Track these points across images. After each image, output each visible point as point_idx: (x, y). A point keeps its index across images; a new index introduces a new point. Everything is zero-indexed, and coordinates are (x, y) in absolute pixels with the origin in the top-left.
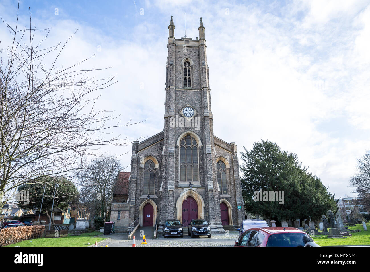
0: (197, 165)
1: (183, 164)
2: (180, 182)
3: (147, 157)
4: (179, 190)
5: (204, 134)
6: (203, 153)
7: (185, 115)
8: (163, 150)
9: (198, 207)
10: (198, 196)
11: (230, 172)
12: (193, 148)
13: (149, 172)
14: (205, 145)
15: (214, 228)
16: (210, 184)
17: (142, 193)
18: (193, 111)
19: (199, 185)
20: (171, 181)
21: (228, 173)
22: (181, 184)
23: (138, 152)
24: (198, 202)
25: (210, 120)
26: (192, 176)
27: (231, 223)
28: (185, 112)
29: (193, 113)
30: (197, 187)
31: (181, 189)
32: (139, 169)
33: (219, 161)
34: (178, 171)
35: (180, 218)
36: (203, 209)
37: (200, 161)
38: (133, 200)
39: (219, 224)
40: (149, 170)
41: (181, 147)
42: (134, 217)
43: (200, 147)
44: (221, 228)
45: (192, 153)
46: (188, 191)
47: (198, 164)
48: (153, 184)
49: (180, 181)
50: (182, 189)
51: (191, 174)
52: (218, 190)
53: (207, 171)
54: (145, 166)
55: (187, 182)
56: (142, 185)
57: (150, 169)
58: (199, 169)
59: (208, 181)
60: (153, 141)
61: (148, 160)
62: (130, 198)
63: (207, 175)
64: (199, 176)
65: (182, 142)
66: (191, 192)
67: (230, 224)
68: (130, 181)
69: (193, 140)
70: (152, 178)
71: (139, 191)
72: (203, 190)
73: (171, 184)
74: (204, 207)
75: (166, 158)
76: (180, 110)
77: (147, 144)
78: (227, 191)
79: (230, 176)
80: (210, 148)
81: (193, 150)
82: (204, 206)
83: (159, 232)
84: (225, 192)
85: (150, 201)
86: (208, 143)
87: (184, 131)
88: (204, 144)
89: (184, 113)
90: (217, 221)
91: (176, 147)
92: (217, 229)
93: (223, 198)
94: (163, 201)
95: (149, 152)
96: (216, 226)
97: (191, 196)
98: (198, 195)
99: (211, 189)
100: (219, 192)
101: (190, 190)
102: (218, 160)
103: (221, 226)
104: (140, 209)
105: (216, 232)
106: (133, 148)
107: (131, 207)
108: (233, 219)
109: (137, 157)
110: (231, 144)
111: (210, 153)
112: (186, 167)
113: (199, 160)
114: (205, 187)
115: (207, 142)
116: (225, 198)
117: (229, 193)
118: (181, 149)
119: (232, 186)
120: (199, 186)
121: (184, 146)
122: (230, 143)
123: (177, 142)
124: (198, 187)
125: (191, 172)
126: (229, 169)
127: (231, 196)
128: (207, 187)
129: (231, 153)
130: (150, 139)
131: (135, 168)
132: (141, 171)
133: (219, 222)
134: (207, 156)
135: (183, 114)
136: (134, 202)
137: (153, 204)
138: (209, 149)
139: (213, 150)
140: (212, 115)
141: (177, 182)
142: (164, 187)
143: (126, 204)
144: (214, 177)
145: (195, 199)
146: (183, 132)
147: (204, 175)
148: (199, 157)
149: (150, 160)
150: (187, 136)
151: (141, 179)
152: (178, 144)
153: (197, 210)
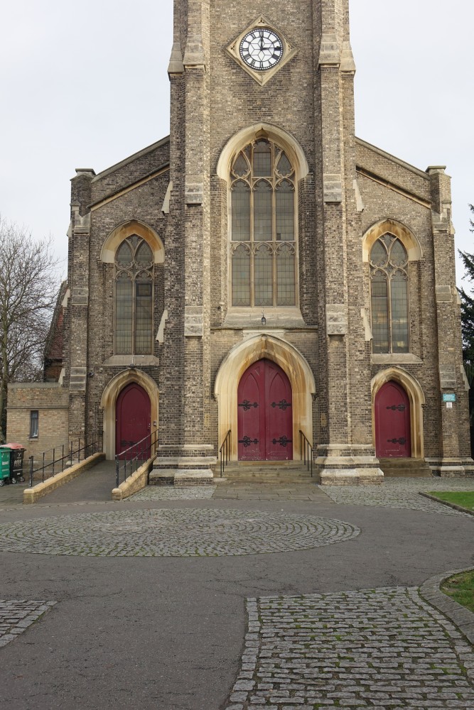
0: (293, 250)
1: (241, 245)
2: (230, 308)
3: (125, 226)
4: (224, 338)
5: (316, 133)
6: (314, 205)
7: (250, 61)
8: (168, 197)
9: (294, 395)
10: (292, 357)
11: (419, 276)
12: (277, 185)
13: (133, 278)
14: (320, 175)
15: (345, 467)
16: (335, 314)
17: (109, 350)
18: (277, 44)
19: (297, 318)
20: (194, 306)
21: (414, 280)
22: (232, 317)
23: (92, 209)
24: (293, 377)
25: (344, 79)
26: (275, 286)
27: (419, 451)
28: (247, 49)
29: (278, 53)
30: (289, 326)
31: (232, 332)
32: (96, 267)
33: (383, 236)
34: (223, 269)
35: (230, 431)
36: (309, 400)
37: (303, 235)
38: (78, 375)
39: (366, 452)
40: (133, 269)
41: (233, 186)
42: (83, 428)
43: (301, 183)
44: (370, 466)
45: (274, 205)
46: (257, 340)
47: (294, 244)
48: (149, 321)
49: (230, 304)
50: (235, 334)
51: (270, 281)
52: (363, 336)
53: (324, 270)
54: (116, 259)
55: (255, 309)
56: (108, 322)
57: (137, 267)
58: (298, 261)
59: (327, 305)
60: (142, 166)
61: (128, 235)
62: (68, 368)
63: (324, 282)
64: (298, 287)
65: (237, 167)
66: (267, 344)
67: (415, 455)
68: (68, 309)
69: (279, 156)
70: (143, 298)
71: (97, 342)
72: (312, 336)
73: (195, 315)
74: (315, 396)
75: (177, 225)
76: (229, 44)
77: (121, 182)
78: (408, 342)
79: (419, 289)
80: (338, 186)
81: (278, 194)
82: (314, 391)
83: (153, 479)
84: (401, 344)
85: (136, 376)
86: (331, 168)
87: (242, 123)
88: (318, 170)
89: (245, 53)
90: (359, 442)
91: (215, 184)
92: (355, 470)
93: (393, 366)
94: (168, 376)
95: (130, 208)
96: (351, 460)
97: (268, 357)
98: (294, 354)
99: (336, 333)
100: (367, 344)
101: (264, 335)
102: (379, 233)
103: (372, 459)
104: (104, 403)
105: (351, 478)
106: (73, 194)
107: (71, 398)
108: (426, 436)
109: (89, 226)
110: (431, 172)
111: (338, 204)
112: (253, 256)
113: (300, 228)
114: (316, 327)
115: (326, 162)
116: (401, 365)
117: (416, 347)
118: (233, 192)
119: (426, 324)
120: (295, 321)
121: (245, 182)
122: (428, 170)
123: (216, 164)
124: (295, 325)
125: (269, 274)
126: (418, 263)
127: (422, 359)
128: (325, 326)
129: (429, 206)
130: (132, 162)
131: (81, 265)
132: (104, 276)
133: (363, 446)
134: (324, 212)
135: (239, 57)
136: (81, 379)
137: (149, 385)
138: (333, 187)
139: (349, 192)
140: (352, 57)
141: (219, 308)
142: (170, 326)
143: (57, 388)
144: (351, 291)
145: (282, 367)
146: (241, 128)
147: (315, 283)
148: (300, 219)
149: (134, 235)
150: (256, 142)
151: (104, 304)
152: (223, 172)
153: (291, 405)
